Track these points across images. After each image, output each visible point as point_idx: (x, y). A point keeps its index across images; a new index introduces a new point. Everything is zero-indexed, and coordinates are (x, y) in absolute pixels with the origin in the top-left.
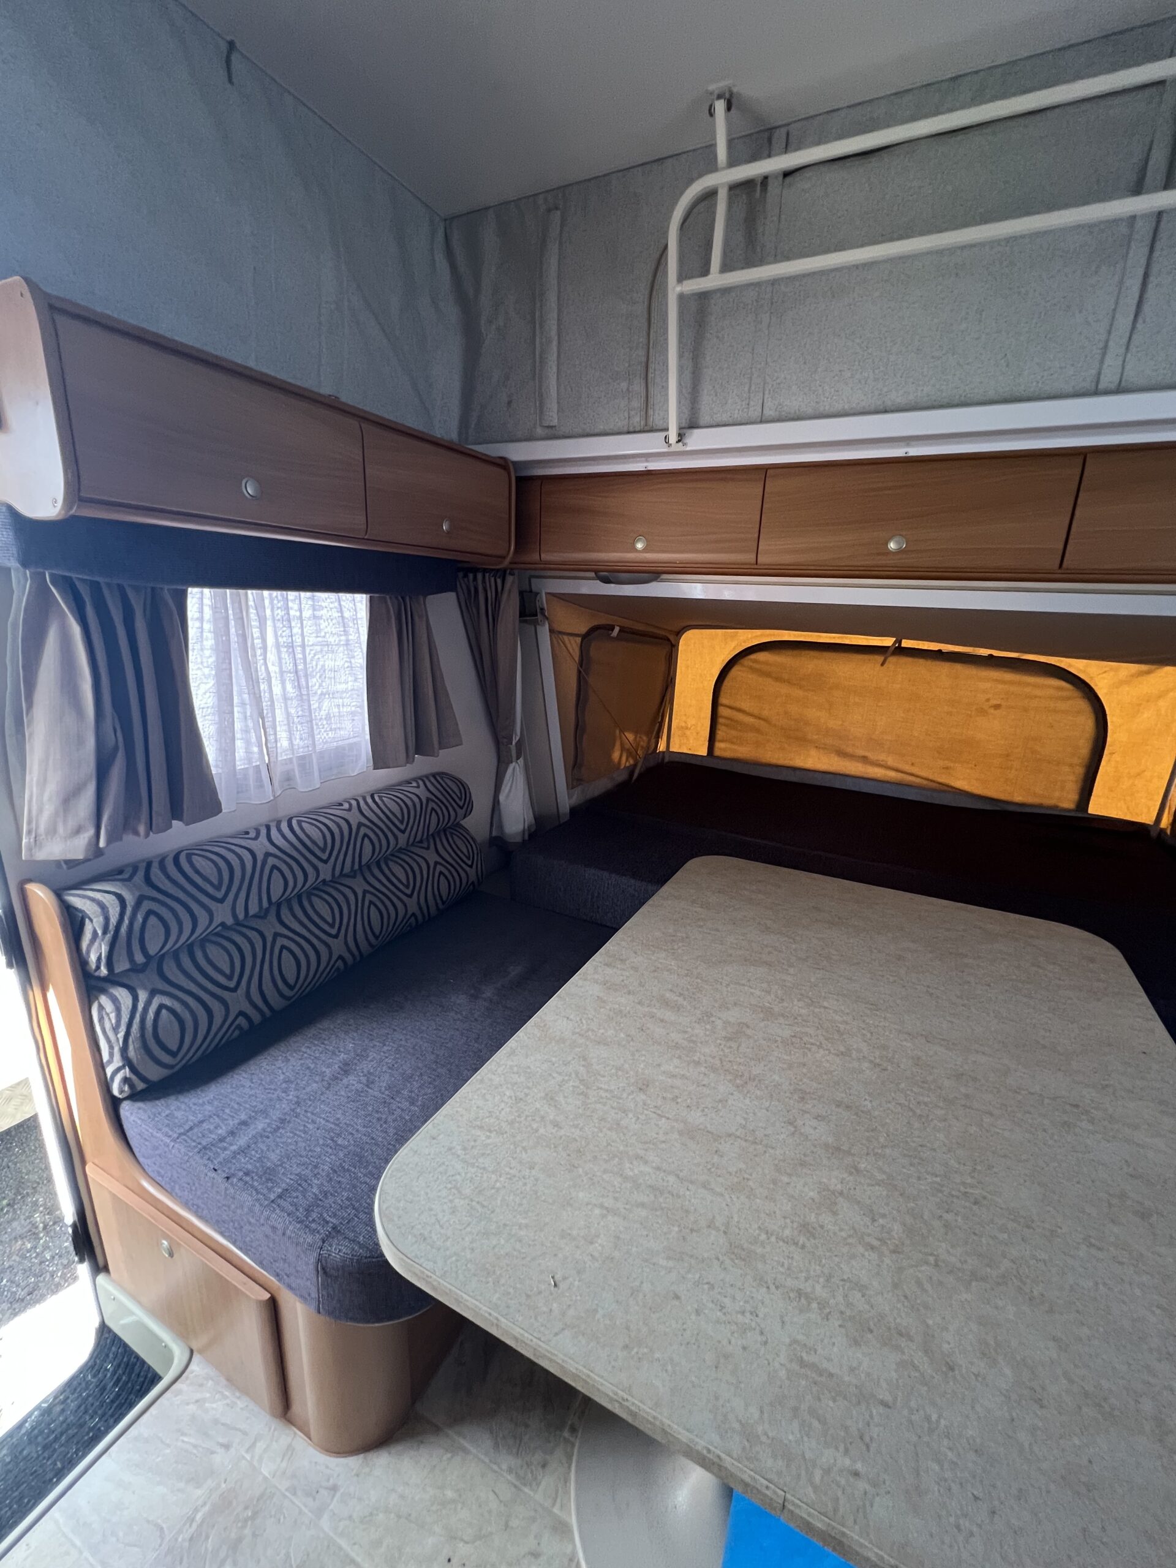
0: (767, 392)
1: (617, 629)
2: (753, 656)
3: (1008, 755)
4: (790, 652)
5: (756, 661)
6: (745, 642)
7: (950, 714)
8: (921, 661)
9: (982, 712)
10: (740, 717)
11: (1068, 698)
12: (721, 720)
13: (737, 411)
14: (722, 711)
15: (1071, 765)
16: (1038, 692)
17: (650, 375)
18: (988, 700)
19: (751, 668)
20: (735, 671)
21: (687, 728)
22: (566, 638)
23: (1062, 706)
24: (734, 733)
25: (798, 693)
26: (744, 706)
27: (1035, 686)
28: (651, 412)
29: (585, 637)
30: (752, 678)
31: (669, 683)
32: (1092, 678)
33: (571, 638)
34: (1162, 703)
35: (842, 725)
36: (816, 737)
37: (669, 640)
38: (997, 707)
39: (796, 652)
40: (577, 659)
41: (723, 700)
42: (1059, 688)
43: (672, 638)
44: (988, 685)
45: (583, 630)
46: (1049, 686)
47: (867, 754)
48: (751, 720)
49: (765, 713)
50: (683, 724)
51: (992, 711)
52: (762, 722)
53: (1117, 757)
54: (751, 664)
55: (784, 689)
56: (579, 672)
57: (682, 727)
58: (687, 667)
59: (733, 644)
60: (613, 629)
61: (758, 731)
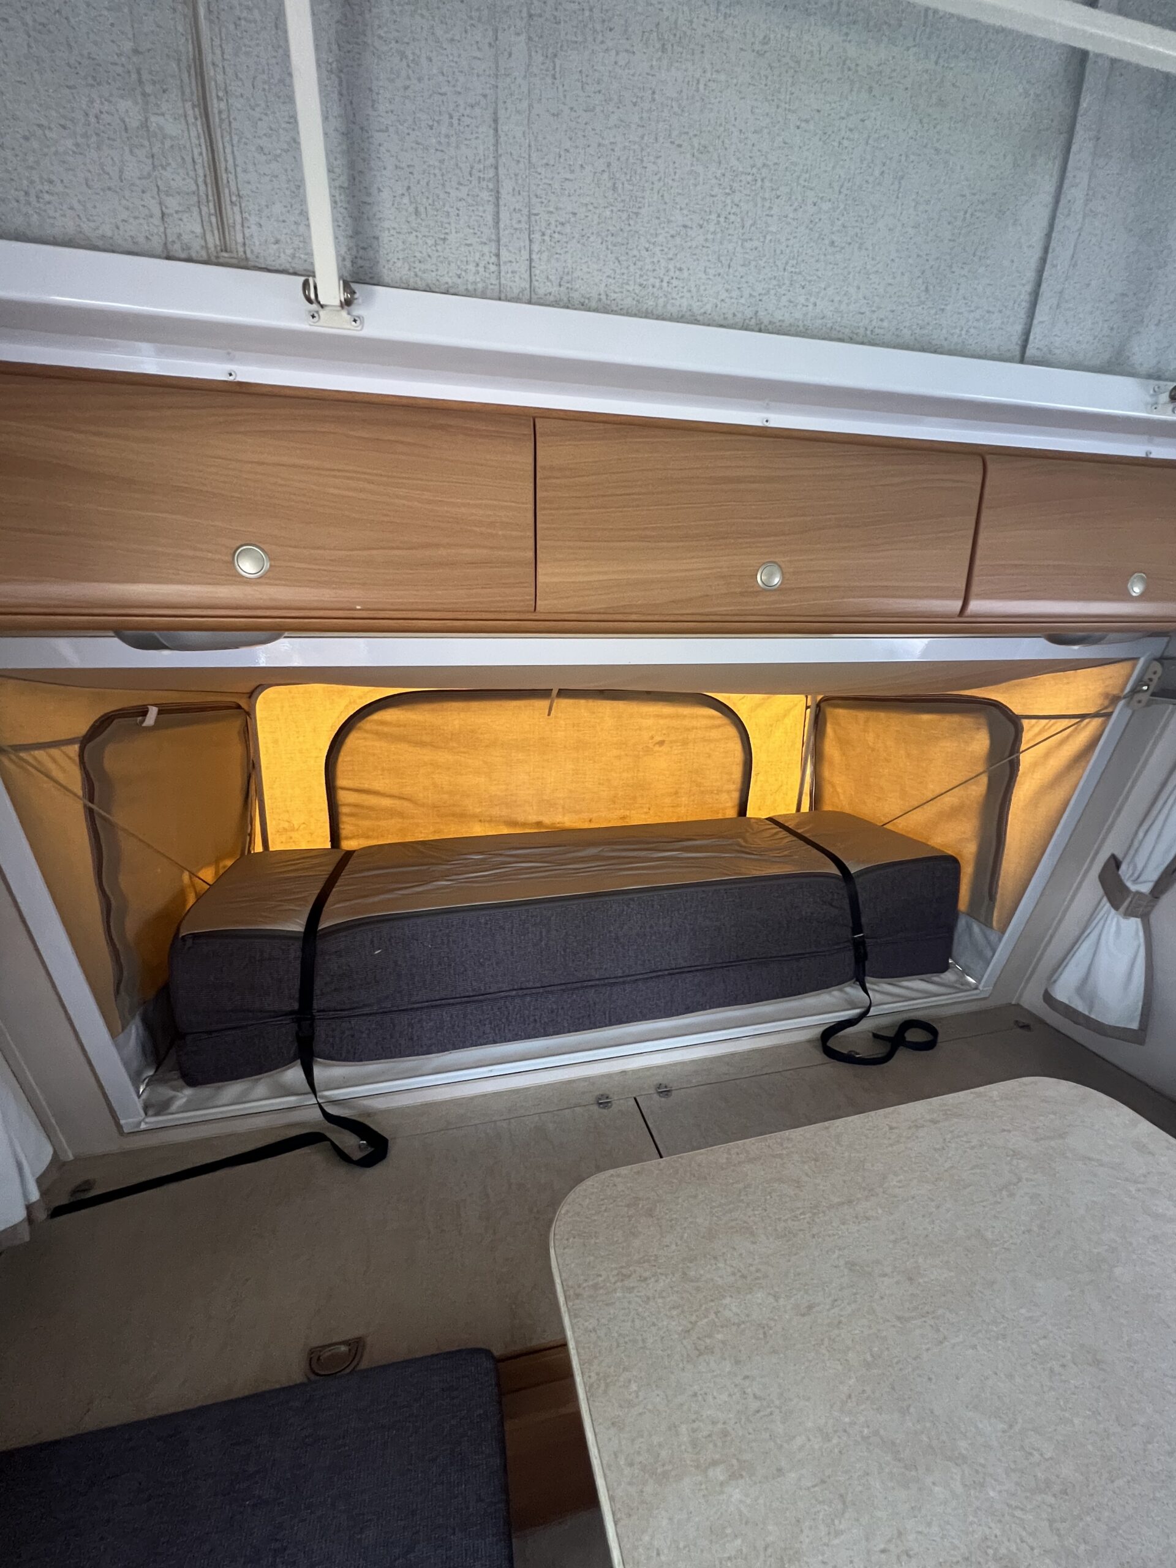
0: (537, 236)
1: (153, 711)
2: (376, 716)
3: (676, 793)
4: (428, 707)
5: (383, 723)
6: (360, 698)
7: (619, 757)
8: (582, 702)
9: (648, 751)
10: (372, 800)
11: (719, 726)
12: (344, 810)
13: (471, 267)
14: (343, 796)
15: (729, 792)
16: (694, 723)
17: (215, 106)
18: (652, 738)
19: (377, 733)
20: (353, 740)
21: (293, 830)
22: (40, 754)
23: (714, 734)
24: (367, 823)
25: (444, 757)
26: (377, 786)
27: (692, 717)
28: (233, 215)
29: (85, 741)
30: (379, 745)
31: (252, 768)
32: (734, 704)
33: (54, 752)
34: (788, 721)
35: (507, 790)
36: (478, 810)
37: (239, 707)
38: (661, 743)
39: (436, 706)
40: (78, 788)
41: (341, 782)
42: (712, 717)
43: (243, 703)
44: (650, 722)
45: (82, 727)
46: (704, 717)
47: (541, 818)
48: (386, 802)
49: (407, 791)
50: (286, 825)
51: (657, 748)
52: (406, 803)
53: (761, 778)
54: (375, 727)
55: (427, 755)
56: (90, 814)
57: (285, 830)
58: (276, 742)
59: (344, 702)
60: (144, 713)
61: (401, 815)
